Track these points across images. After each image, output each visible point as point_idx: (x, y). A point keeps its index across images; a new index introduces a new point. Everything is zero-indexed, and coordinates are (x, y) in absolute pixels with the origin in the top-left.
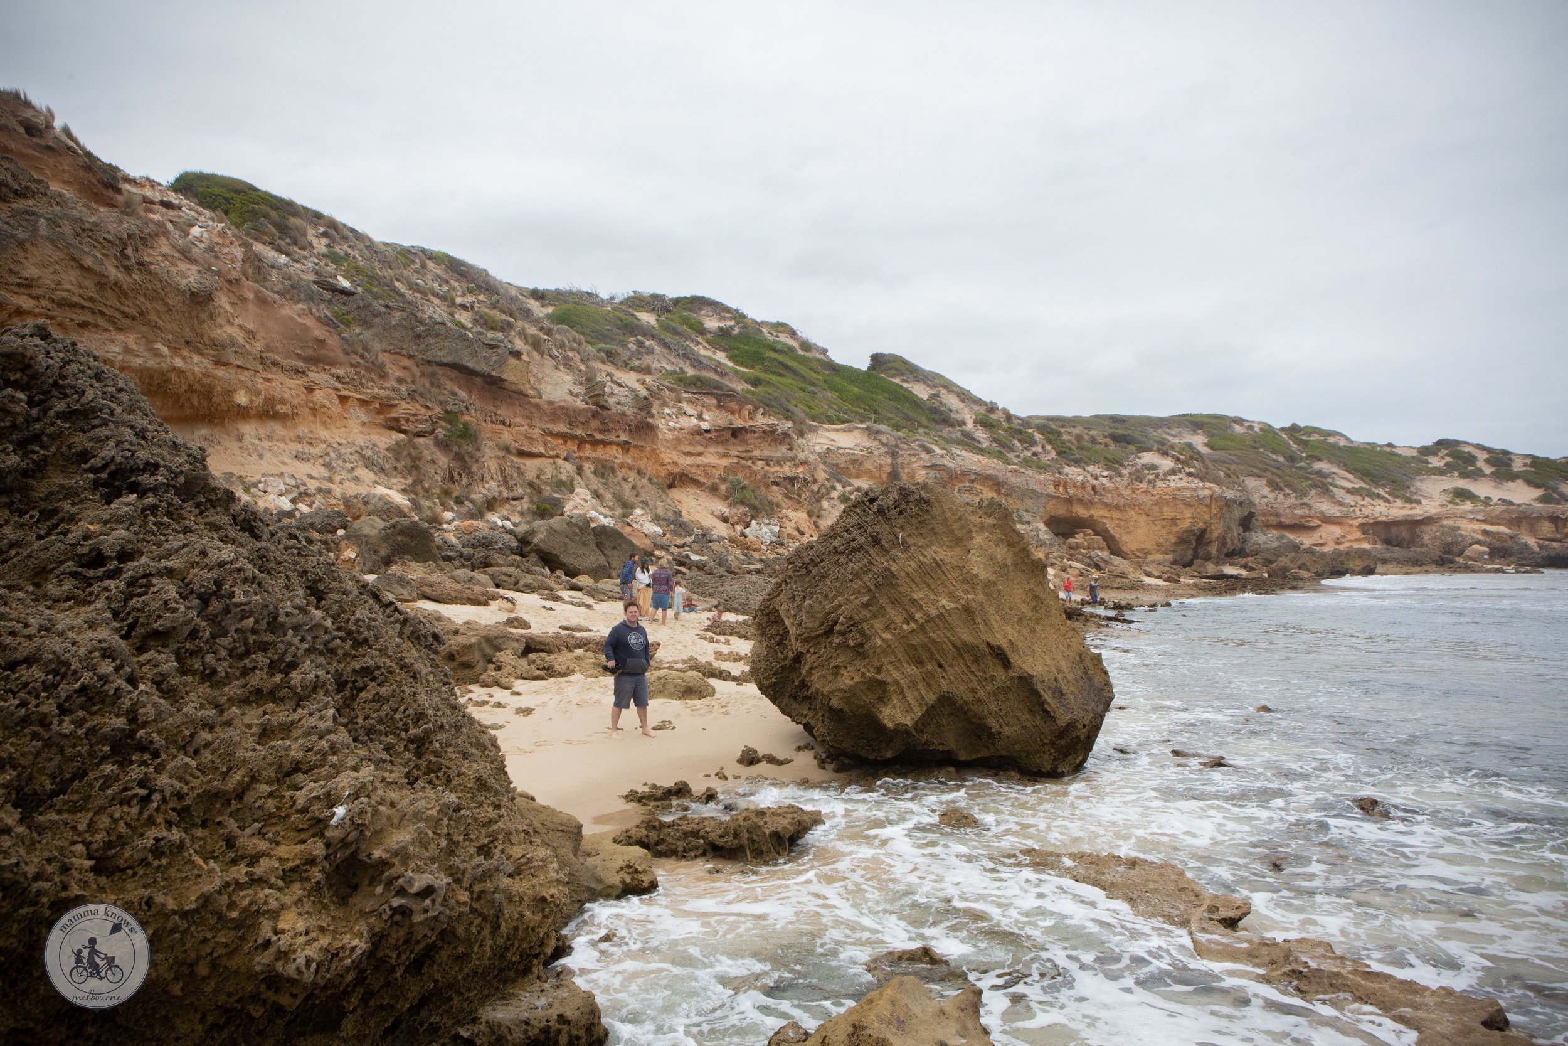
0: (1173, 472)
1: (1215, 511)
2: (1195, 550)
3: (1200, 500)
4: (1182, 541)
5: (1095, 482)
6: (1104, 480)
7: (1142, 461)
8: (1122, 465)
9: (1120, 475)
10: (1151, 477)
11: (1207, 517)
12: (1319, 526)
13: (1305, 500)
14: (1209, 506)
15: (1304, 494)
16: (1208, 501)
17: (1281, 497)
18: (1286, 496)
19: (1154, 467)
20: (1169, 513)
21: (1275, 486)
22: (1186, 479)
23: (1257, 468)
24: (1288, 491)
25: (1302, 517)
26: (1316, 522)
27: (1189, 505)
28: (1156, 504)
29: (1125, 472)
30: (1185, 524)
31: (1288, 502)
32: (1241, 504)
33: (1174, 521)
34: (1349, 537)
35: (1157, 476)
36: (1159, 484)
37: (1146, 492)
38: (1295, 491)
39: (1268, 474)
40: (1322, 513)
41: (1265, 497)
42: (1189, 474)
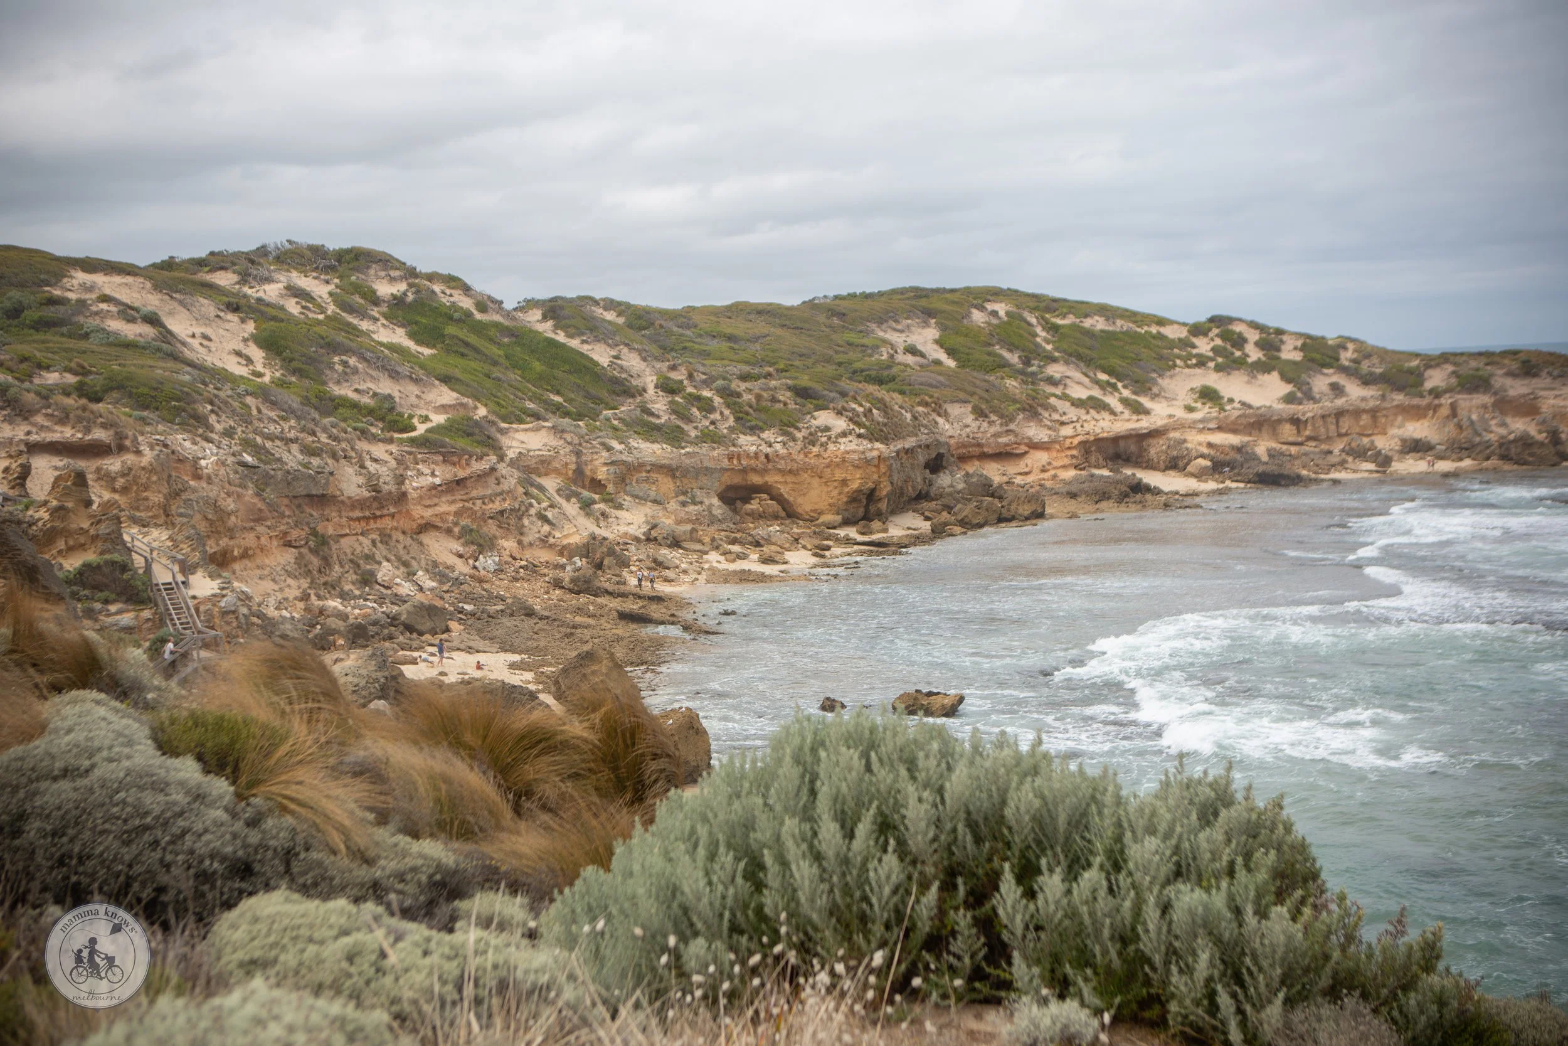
0: (844, 434)
1: (883, 470)
2: (867, 507)
3: (868, 462)
4: (854, 499)
5: (769, 450)
6: (778, 446)
7: (815, 423)
8: (797, 428)
9: (794, 440)
10: (824, 439)
11: (875, 477)
12: (1026, 453)
13: (1012, 426)
14: (877, 466)
15: (1011, 419)
16: (876, 462)
17: (985, 425)
18: (991, 423)
19: (827, 429)
20: (839, 475)
21: (979, 413)
22: (856, 441)
23: (965, 391)
24: (993, 417)
25: (1007, 445)
26: (1023, 448)
27: (858, 467)
28: (828, 466)
29: (799, 435)
30: (855, 485)
31: (992, 430)
32: (927, 446)
33: (844, 482)
34: (1055, 464)
35: (829, 438)
36: (831, 447)
37: (818, 456)
38: (1001, 416)
39: (975, 400)
40: (1029, 438)
41: (967, 426)
42: (859, 436)
